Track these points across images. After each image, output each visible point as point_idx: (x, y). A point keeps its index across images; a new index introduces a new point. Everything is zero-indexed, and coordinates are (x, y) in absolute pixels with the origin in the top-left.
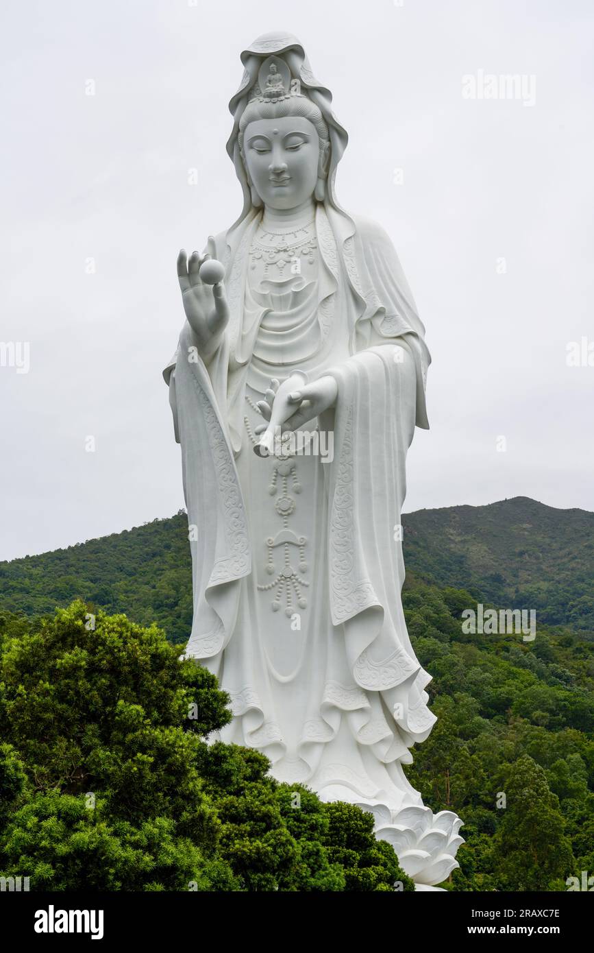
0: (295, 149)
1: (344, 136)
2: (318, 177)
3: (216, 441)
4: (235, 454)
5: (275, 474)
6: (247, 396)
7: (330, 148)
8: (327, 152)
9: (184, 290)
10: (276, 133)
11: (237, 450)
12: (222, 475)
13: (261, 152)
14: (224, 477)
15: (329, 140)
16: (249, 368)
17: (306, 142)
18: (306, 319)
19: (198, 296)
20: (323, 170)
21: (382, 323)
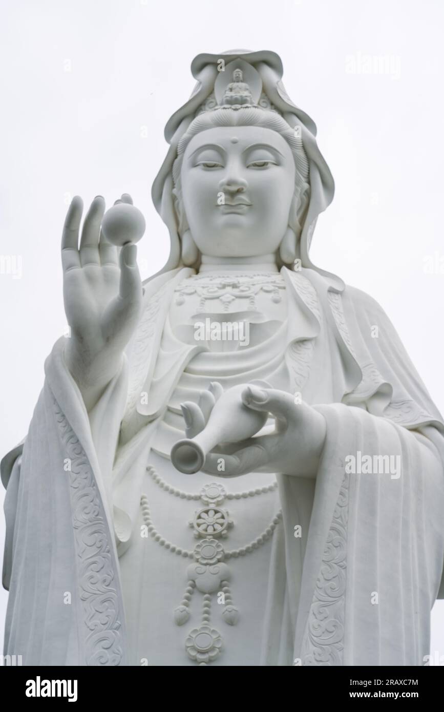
0: (262, 166)
1: (329, 186)
2: (289, 226)
3: (86, 517)
4: (119, 543)
5: (190, 588)
6: (150, 465)
7: (308, 194)
8: (305, 197)
9: (67, 267)
10: (235, 142)
11: (124, 539)
12: (88, 574)
13: (209, 167)
14: (92, 577)
15: (309, 182)
16: (158, 427)
17: (277, 164)
18: (264, 363)
19: (90, 278)
20: (297, 219)
21: (386, 409)
